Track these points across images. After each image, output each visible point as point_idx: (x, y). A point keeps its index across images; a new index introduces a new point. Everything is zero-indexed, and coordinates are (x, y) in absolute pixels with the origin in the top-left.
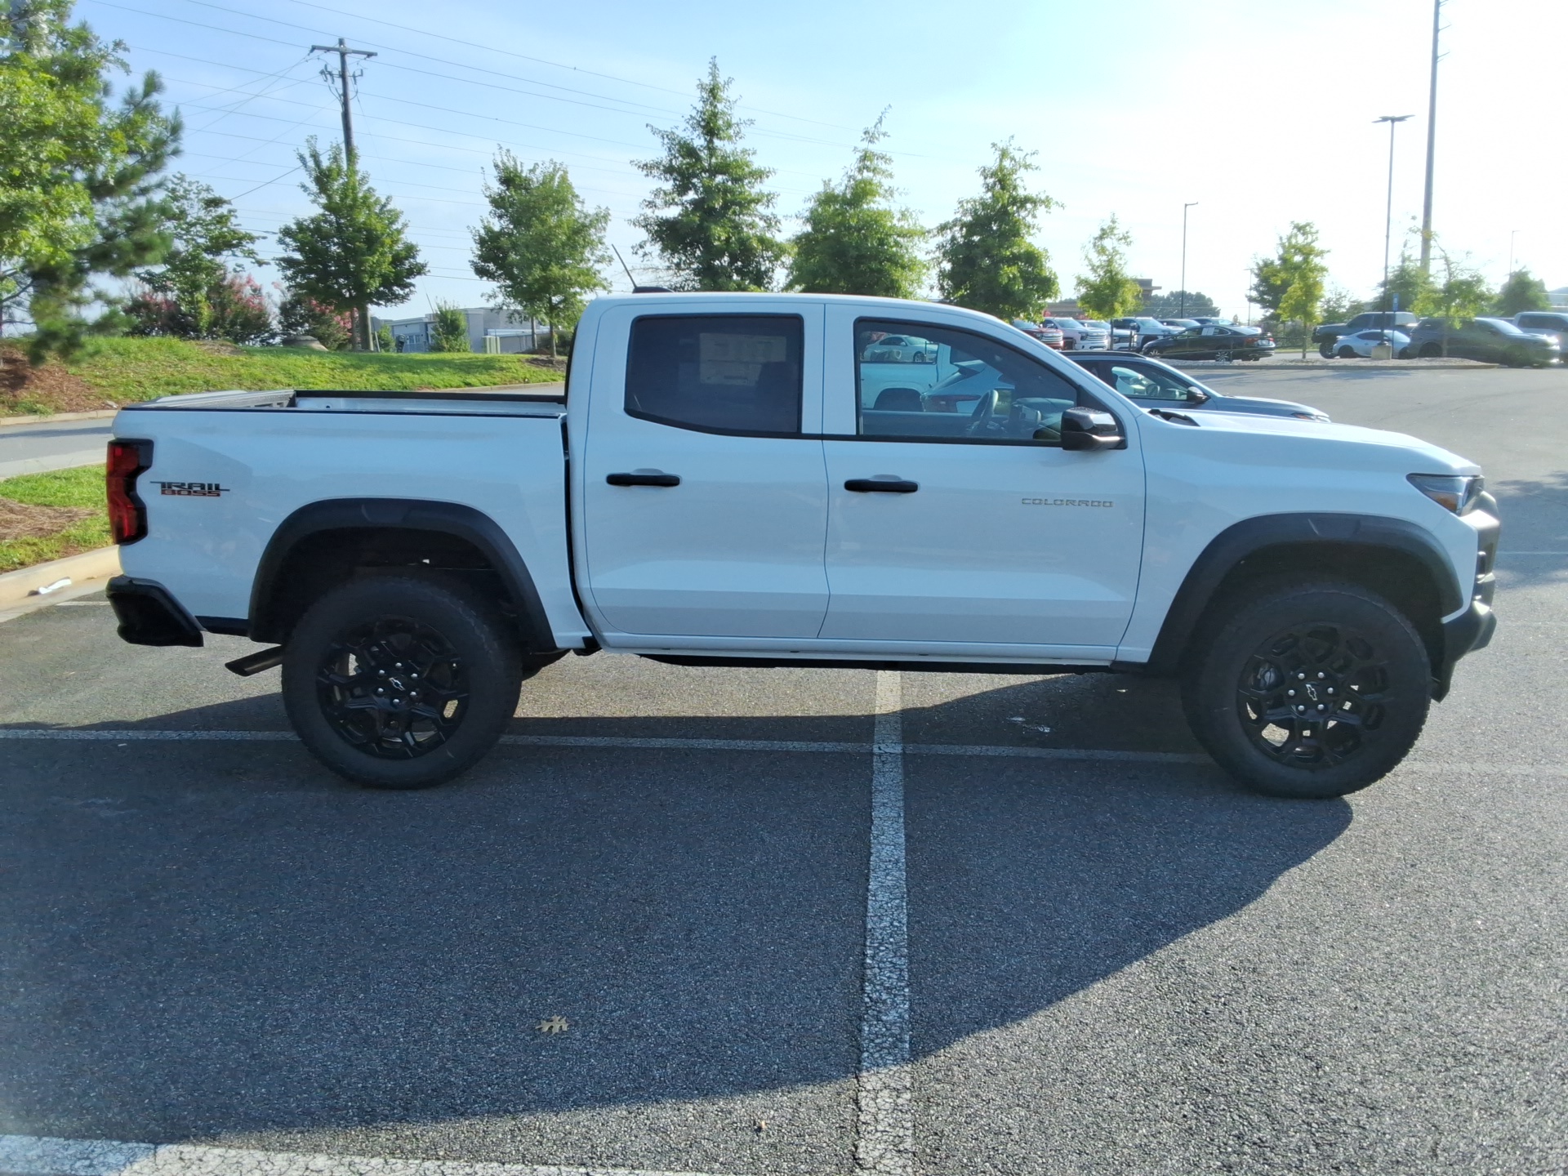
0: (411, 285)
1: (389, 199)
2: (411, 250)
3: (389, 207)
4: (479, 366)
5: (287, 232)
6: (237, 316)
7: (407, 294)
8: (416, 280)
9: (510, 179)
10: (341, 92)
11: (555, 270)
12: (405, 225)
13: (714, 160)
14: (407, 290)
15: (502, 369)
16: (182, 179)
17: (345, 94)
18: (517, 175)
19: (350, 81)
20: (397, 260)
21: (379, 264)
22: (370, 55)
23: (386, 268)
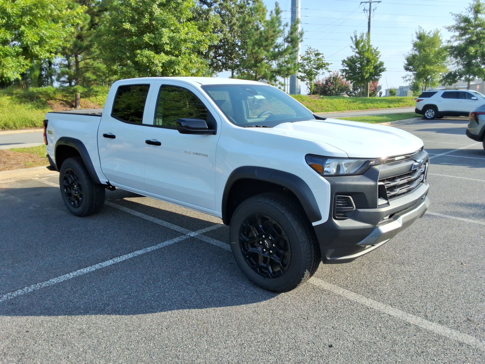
0: (381, 75)
1: (377, 48)
2: (381, 64)
3: (377, 50)
4: (396, 101)
5: (344, 61)
6: (339, 87)
7: (379, 78)
8: (382, 73)
9: (421, 37)
10: (369, 15)
11: (428, 67)
12: (380, 56)
13: (476, 22)
14: (379, 77)
15: (404, 102)
16: (310, 48)
17: (370, 16)
18: (424, 36)
19: (372, 11)
20: (376, 68)
21: (369, 69)
22: (379, 2)
23: (372, 70)
